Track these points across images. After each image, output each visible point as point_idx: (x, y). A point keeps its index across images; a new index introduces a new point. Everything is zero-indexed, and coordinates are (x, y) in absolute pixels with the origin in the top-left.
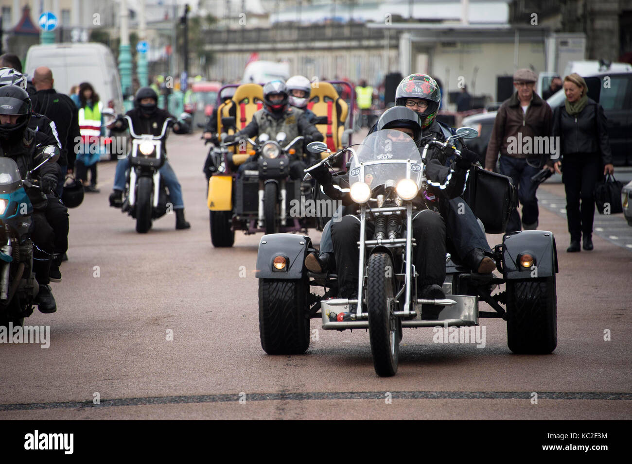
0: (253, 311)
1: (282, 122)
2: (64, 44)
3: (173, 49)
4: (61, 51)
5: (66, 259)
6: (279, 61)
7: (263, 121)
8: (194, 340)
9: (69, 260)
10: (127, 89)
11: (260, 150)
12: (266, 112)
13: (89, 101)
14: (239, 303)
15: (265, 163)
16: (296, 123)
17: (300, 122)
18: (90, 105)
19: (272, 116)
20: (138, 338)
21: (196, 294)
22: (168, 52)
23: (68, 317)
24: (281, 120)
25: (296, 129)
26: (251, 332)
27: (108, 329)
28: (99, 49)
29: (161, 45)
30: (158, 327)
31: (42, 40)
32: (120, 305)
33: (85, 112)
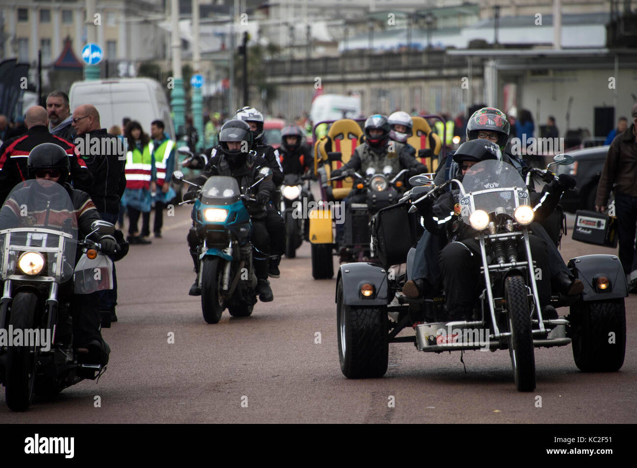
0: (324, 375)
1: (384, 156)
2: (110, 80)
3: (231, 82)
4: (107, 87)
5: (115, 320)
6: (350, 94)
7: (365, 155)
8: (259, 408)
9: (119, 320)
10: (180, 127)
11: (368, 184)
12: (368, 146)
13: (138, 142)
14: (309, 366)
15: (374, 196)
16: (398, 157)
17: (401, 155)
18: (139, 146)
19: (373, 150)
20: (197, 406)
21: (260, 356)
22: (224, 86)
23: (118, 385)
24: (383, 154)
25: (398, 162)
26: (323, 398)
27: (163, 398)
28: (149, 85)
29: (218, 78)
30: (219, 394)
31: (86, 75)
32: (175, 370)
33: (133, 154)
